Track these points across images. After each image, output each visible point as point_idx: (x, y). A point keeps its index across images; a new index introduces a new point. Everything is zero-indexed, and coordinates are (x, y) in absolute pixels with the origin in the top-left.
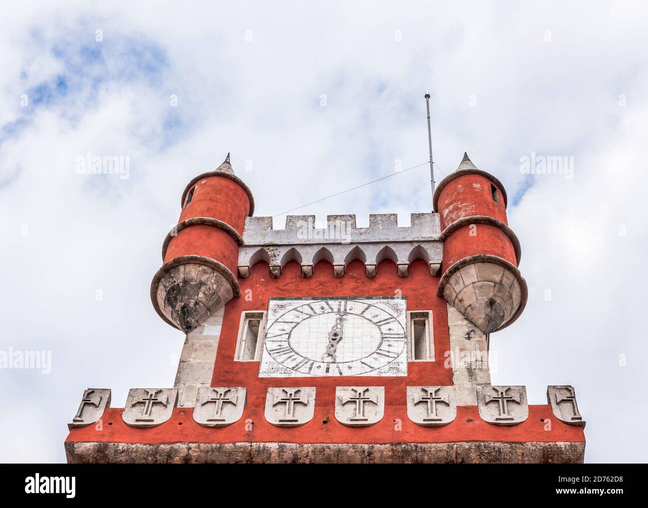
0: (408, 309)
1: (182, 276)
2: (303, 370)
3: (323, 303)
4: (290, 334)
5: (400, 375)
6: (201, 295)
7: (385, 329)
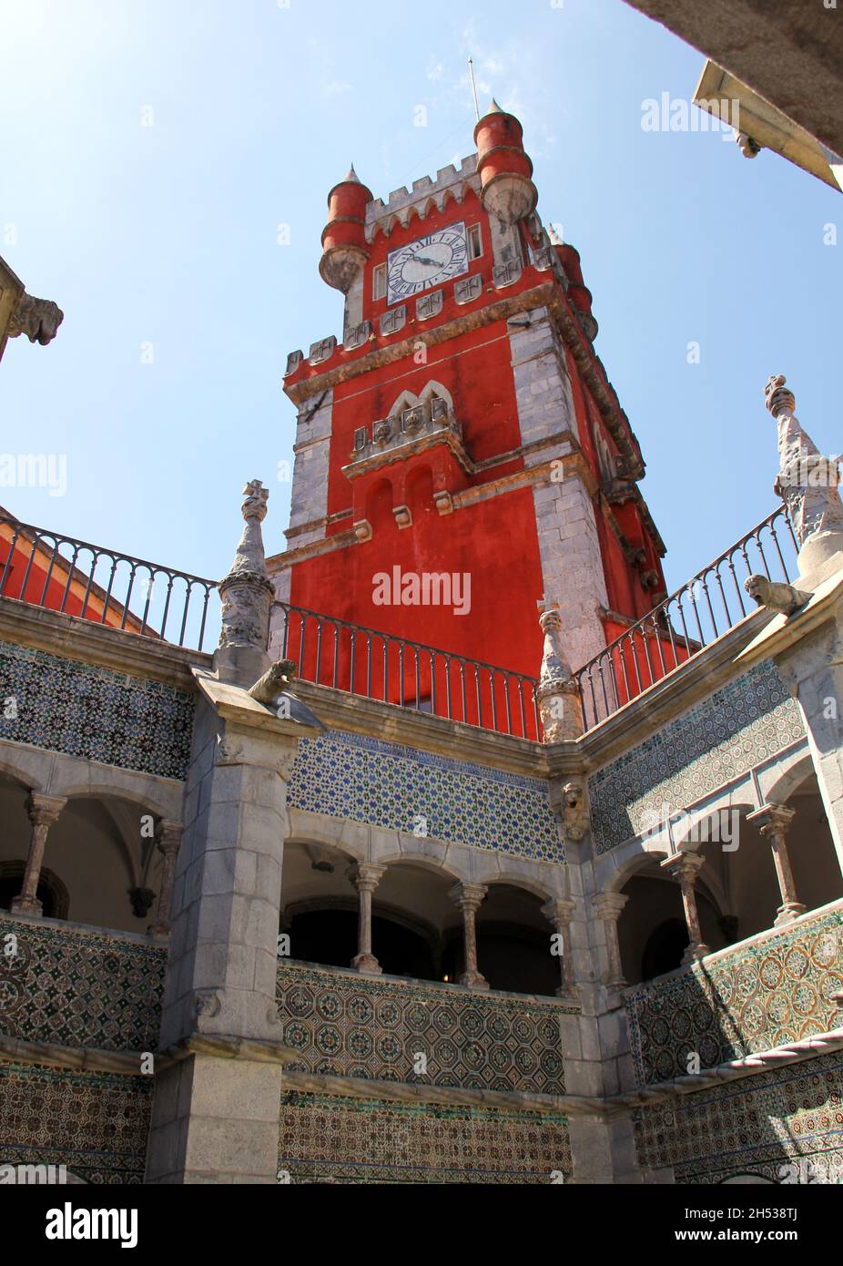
0: (466, 227)
1: (331, 263)
2: (412, 291)
3: (418, 244)
4: (401, 272)
5: (465, 272)
6: (346, 269)
7: (454, 246)
